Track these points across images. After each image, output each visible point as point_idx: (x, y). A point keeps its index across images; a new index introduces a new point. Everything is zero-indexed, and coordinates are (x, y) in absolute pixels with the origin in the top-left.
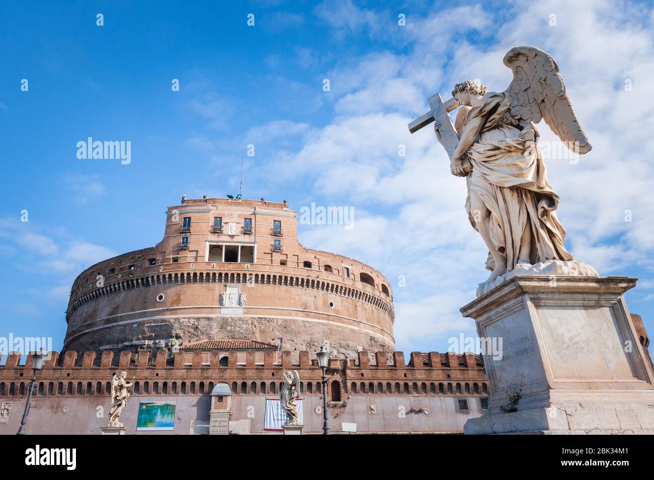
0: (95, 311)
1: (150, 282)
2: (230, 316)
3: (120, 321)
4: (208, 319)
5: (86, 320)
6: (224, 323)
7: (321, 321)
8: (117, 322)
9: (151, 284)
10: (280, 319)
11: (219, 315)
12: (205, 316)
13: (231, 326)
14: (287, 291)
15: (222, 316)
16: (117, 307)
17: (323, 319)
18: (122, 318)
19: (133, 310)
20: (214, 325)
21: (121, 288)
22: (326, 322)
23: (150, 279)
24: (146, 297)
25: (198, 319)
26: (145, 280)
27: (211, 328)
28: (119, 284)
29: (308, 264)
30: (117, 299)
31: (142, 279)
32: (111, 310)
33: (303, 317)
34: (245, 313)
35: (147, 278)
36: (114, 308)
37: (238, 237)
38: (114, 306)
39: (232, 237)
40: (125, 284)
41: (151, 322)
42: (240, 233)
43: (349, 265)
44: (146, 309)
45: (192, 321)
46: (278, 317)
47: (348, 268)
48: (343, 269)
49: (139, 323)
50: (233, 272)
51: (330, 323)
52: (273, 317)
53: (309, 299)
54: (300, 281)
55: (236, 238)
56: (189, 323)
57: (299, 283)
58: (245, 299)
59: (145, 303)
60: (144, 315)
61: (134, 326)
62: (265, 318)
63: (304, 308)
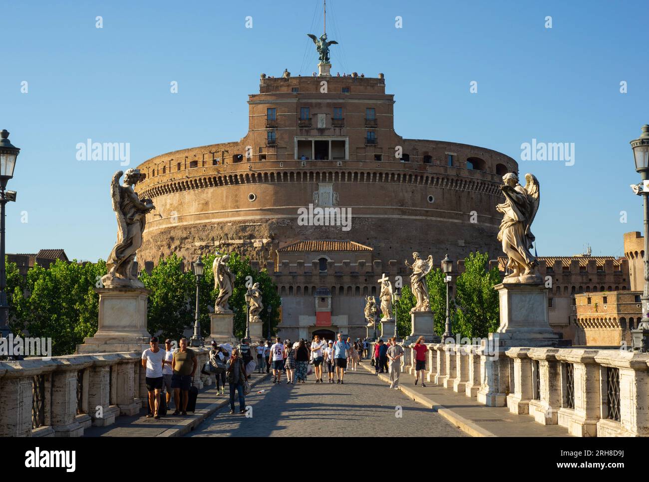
0: (181, 204)
1: (239, 180)
3: (213, 218)
7: (418, 218)
8: (209, 219)
9: (240, 182)
10: (375, 218)
13: (325, 226)
14: (382, 187)
16: (207, 203)
17: (421, 216)
18: (214, 215)
19: (224, 207)
21: (208, 183)
22: (424, 218)
23: (238, 177)
24: (236, 196)
25: (292, 219)
26: (233, 178)
27: (306, 228)
28: (205, 179)
29: (405, 158)
30: (205, 195)
31: (230, 177)
32: (200, 205)
33: (399, 215)
35: (236, 176)
36: (203, 204)
37: (328, 130)
38: (203, 202)
39: (321, 131)
40: (212, 180)
41: (245, 222)
42: (330, 126)
43: (454, 151)
44: (238, 208)
45: (286, 222)
46: (373, 216)
47: (452, 156)
48: (446, 158)
49: (234, 223)
50: (325, 171)
51: (429, 218)
52: (368, 216)
53: (406, 195)
54: (396, 176)
55: (326, 132)
56: (284, 224)
57: (396, 179)
58: (338, 198)
59: (237, 201)
60: (238, 213)
61: (229, 224)
62: (359, 218)
63: (400, 205)
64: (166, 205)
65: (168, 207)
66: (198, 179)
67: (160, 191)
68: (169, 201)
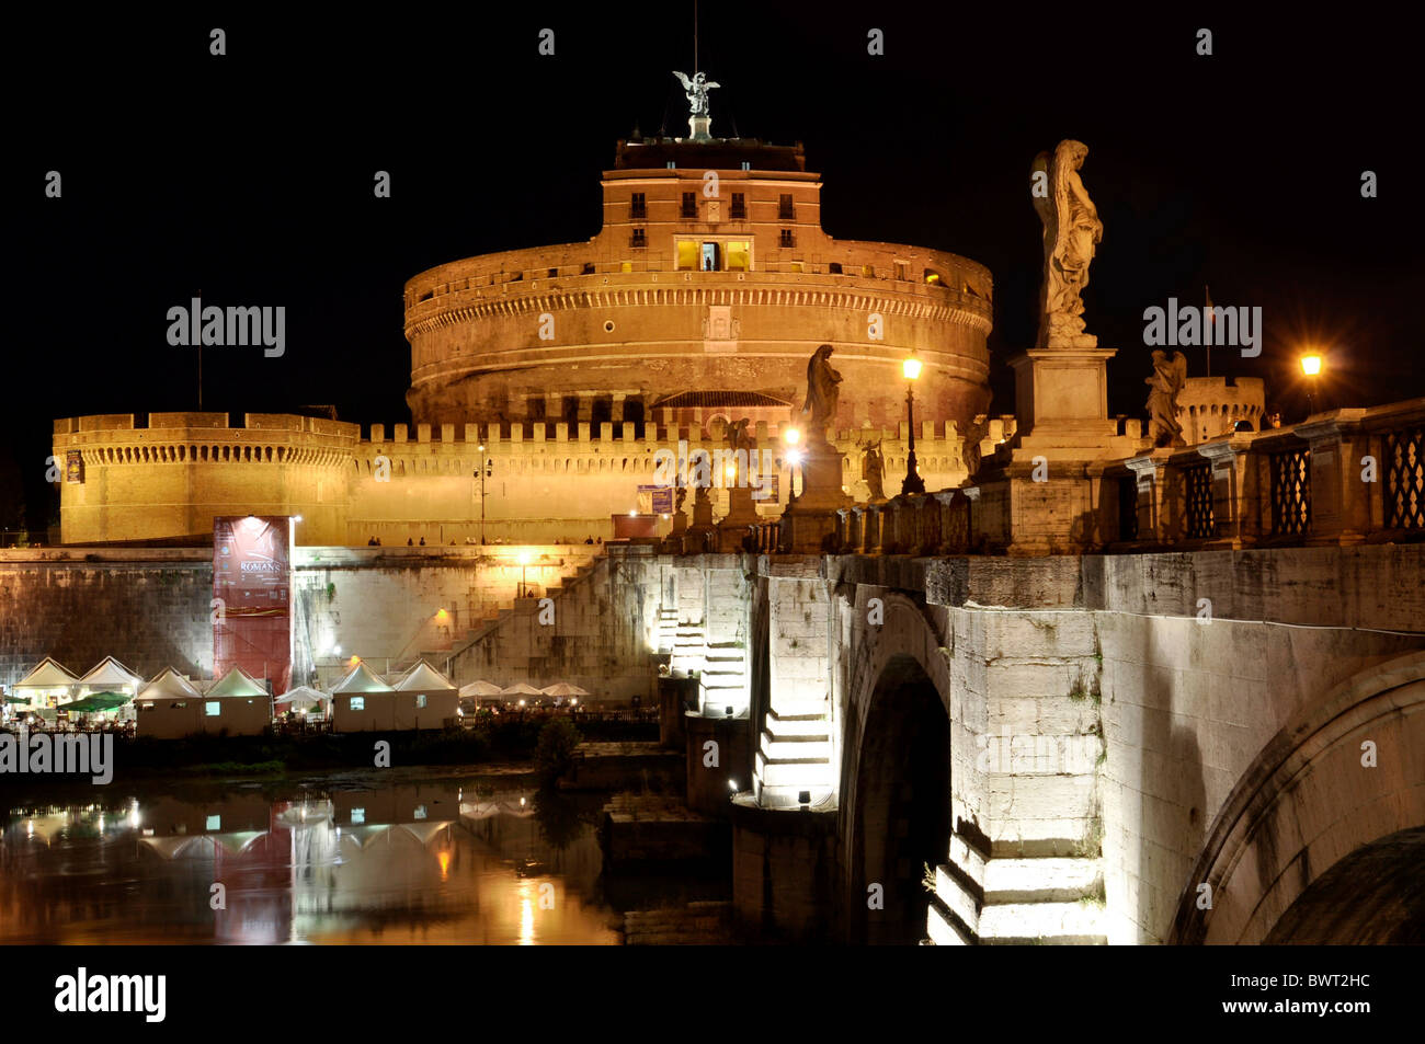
0: (495, 336)
1: (590, 301)
2: (718, 355)
3: (547, 359)
4: (687, 361)
5: (479, 349)
6: (710, 366)
7: (855, 358)
8: (542, 359)
9: (591, 305)
11: (700, 355)
12: (682, 355)
13: (720, 370)
14: (802, 313)
15: (706, 355)
17: (859, 355)
18: (550, 355)
20: (696, 369)
21: (540, 305)
22: (864, 357)
23: (589, 297)
24: (585, 323)
25: (671, 360)
26: (580, 297)
27: (691, 373)
28: (535, 299)
29: (836, 268)
31: (575, 296)
32: (529, 338)
34: (740, 351)
35: (584, 295)
36: (531, 336)
37: (722, 226)
39: (714, 228)
40: (547, 300)
41: (599, 363)
42: (726, 219)
43: (906, 258)
44: (588, 343)
45: (663, 363)
46: (790, 355)
47: (902, 266)
48: (895, 269)
49: (581, 364)
50: (719, 288)
51: (870, 358)
52: (783, 355)
53: (837, 323)
54: (824, 296)
55: (721, 229)
56: (658, 366)
57: (823, 300)
58: (739, 330)
59: (585, 332)
60: (588, 352)
61: (575, 367)
62: (770, 358)
63: (827, 338)
64: (469, 337)
65: (473, 339)
66: (523, 298)
67: (458, 315)
68: (474, 331)
